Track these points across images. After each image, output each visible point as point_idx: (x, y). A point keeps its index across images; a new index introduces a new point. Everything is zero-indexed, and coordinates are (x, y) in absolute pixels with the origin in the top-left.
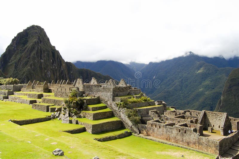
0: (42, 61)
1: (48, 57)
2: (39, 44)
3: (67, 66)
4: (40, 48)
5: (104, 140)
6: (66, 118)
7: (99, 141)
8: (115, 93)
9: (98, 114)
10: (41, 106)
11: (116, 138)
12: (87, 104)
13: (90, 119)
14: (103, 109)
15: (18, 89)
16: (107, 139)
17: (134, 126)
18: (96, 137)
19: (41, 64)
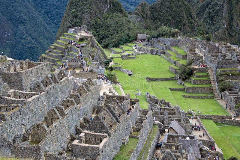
5: (189, 97)
6: (180, 81)
7: (185, 97)
8: (219, 66)
9: (197, 81)
10: (173, 68)
11: (199, 98)
12: (197, 72)
13: (192, 84)
14: (204, 77)
15: (176, 44)
16: (192, 97)
17: (219, 93)
18: (186, 94)
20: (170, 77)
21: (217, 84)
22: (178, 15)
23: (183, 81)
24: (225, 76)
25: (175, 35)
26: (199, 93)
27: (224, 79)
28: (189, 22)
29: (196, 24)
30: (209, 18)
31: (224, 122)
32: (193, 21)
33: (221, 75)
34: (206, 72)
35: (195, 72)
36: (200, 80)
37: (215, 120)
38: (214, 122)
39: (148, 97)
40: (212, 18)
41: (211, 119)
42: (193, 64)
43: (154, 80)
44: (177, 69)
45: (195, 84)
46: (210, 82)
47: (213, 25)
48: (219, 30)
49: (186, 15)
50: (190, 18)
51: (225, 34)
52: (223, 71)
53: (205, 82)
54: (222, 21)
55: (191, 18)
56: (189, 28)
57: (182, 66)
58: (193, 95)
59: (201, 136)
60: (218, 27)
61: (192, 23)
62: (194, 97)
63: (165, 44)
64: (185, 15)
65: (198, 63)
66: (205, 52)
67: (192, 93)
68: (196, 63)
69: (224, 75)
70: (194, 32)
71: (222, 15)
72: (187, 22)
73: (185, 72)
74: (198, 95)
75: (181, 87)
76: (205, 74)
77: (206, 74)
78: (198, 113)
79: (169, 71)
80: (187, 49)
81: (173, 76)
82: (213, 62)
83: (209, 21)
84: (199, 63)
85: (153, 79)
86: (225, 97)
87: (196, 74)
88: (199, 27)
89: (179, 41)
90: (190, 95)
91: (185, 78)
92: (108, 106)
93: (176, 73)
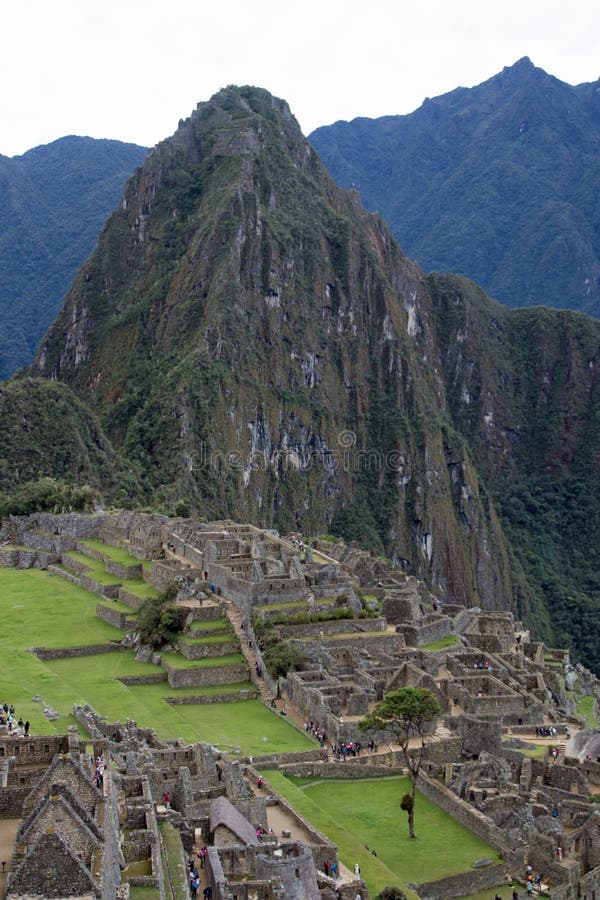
0: (273, 302)
1: (309, 273)
2: (255, 208)
3: (435, 304)
4: (259, 232)
5: (186, 702)
6: (146, 651)
7: (174, 702)
8: (259, 598)
9: (201, 647)
10: (113, 612)
11: (215, 701)
12: (194, 620)
13: (186, 658)
14: (221, 635)
15: (95, 533)
16: (193, 701)
17: (272, 682)
18: (173, 694)
19: (266, 322)
20: (108, 642)
21: (259, 652)
22: (60, 437)
23: (155, 651)
24: (279, 627)
25: (87, 505)
26: (212, 686)
27: (279, 637)
28: (94, 458)
29: (113, 465)
30: (143, 445)
31: (309, 773)
32: (104, 456)
33: (268, 625)
34: (221, 618)
35: (189, 619)
36: (209, 645)
37: (286, 769)
38: (286, 776)
39: (91, 723)
40: (151, 447)
41: (275, 767)
42: (179, 595)
43: (60, 653)
44: (127, 615)
45: (195, 659)
46: (239, 648)
47: (155, 466)
48: (174, 480)
49: (82, 437)
50: (94, 445)
51: (193, 492)
52: (272, 613)
53: (224, 650)
54: (178, 454)
55: (96, 448)
56: (94, 478)
57: (146, 603)
58: (198, 694)
59: (289, 834)
60: (172, 471)
61: (100, 462)
62: (200, 701)
63: (57, 533)
64: (80, 439)
65: (193, 591)
66: (203, 556)
67: (191, 687)
68: (188, 591)
69: (276, 624)
70: (110, 487)
71: (179, 437)
72: (87, 458)
73: (158, 621)
74: (208, 693)
75: (154, 671)
76: (219, 625)
77: (224, 626)
78: (233, 753)
79: (99, 619)
80: (140, 549)
81: (117, 636)
82: (239, 587)
83: (142, 454)
84: (197, 592)
85: (58, 651)
86: (290, 692)
87: (196, 628)
88: (123, 473)
89: (101, 521)
90: (189, 694)
91: (160, 641)
92: (61, 788)
93: (124, 625)
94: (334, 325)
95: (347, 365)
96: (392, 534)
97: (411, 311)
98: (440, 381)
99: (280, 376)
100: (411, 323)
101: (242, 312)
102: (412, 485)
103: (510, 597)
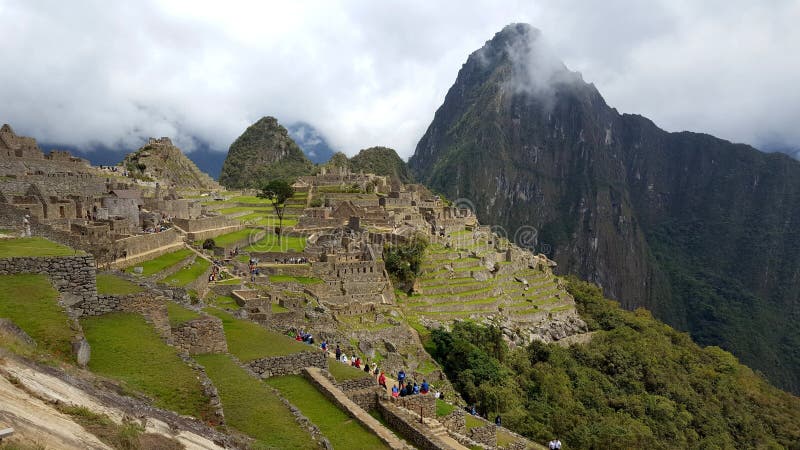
19: (511, 131)
34: (306, 192)
46: (306, 202)
94: (552, 134)
95: (557, 154)
96: (575, 235)
97: (608, 132)
98: (623, 167)
99: (517, 157)
100: (608, 138)
101: (499, 126)
102: (589, 212)
103: (645, 274)
